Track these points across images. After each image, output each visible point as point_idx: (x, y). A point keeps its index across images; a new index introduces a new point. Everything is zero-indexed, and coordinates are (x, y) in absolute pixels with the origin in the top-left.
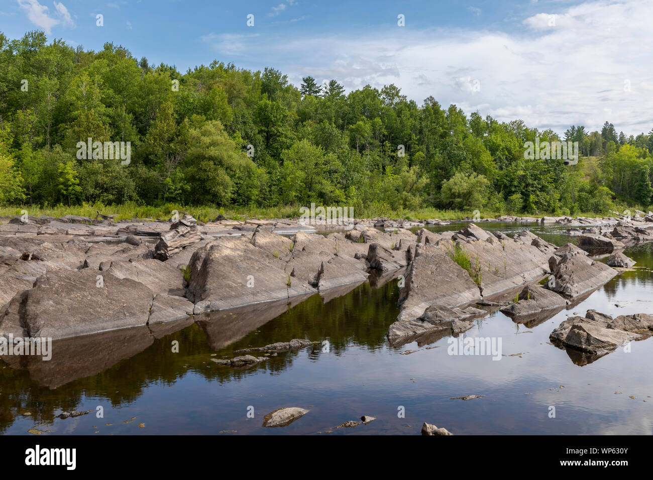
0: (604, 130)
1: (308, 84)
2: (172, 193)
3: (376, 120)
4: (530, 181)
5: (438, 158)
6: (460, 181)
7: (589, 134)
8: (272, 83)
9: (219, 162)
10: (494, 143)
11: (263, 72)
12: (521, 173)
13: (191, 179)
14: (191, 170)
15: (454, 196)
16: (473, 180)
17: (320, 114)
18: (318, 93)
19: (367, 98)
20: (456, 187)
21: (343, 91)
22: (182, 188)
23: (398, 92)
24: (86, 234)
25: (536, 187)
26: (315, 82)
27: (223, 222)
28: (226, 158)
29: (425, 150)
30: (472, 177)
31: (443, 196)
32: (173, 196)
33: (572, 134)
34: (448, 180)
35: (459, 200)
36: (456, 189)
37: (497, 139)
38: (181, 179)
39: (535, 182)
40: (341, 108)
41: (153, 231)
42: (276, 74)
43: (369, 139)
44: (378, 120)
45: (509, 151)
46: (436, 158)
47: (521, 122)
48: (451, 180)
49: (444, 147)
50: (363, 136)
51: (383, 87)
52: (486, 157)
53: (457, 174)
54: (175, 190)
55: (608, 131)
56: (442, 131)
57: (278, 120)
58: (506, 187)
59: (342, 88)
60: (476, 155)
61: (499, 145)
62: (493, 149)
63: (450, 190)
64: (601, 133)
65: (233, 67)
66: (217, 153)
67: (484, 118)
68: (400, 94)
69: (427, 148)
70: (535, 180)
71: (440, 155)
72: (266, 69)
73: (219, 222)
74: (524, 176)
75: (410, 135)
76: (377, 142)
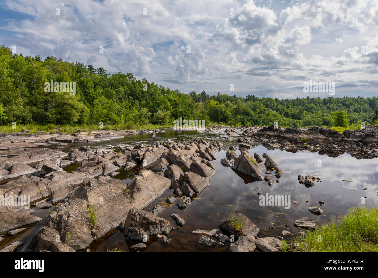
0: (202, 93)
1: (90, 68)
2: (51, 119)
3: (125, 87)
4: (184, 113)
5: (151, 104)
6: (161, 113)
7: (197, 94)
8: (80, 69)
9: (72, 106)
10: (170, 98)
11: (75, 63)
12: (181, 110)
13: (60, 113)
14: (60, 109)
15: (158, 119)
16: (165, 113)
17: (102, 83)
18: (95, 72)
19: (121, 78)
20: (159, 116)
21: (105, 72)
22: (55, 117)
23: (133, 76)
24: (34, 141)
25: (186, 115)
26: (93, 67)
27: (81, 133)
28: (75, 105)
29: (145, 100)
30: (165, 112)
31: (154, 119)
32: (52, 120)
33: (192, 94)
34: (156, 113)
35: (160, 121)
36: (160, 116)
37: (171, 97)
38: (55, 114)
39: (185, 114)
40: (110, 81)
41: (63, 140)
42: (81, 65)
43: (123, 95)
44: (126, 87)
45: (176, 102)
46: (150, 104)
47: (178, 90)
48: (157, 113)
49: (153, 100)
50: (121, 94)
51: (126, 73)
52: (169, 104)
53: (159, 111)
54: (52, 118)
55: (204, 93)
56: (151, 93)
57: (90, 87)
58: (175, 115)
59: (105, 71)
60: (165, 103)
61: (172, 99)
62: (170, 100)
63: (157, 117)
64: (201, 94)
65: (61, 60)
66: (72, 102)
67: (166, 89)
68: (133, 77)
69: (146, 100)
70: (185, 113)
71: (152, 103)
72: (77, 62)
73: (79, 133)
74: (181, 111)
75: (139, 94)
76: (127, 97)
